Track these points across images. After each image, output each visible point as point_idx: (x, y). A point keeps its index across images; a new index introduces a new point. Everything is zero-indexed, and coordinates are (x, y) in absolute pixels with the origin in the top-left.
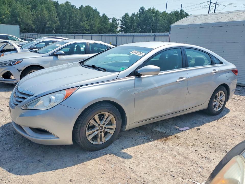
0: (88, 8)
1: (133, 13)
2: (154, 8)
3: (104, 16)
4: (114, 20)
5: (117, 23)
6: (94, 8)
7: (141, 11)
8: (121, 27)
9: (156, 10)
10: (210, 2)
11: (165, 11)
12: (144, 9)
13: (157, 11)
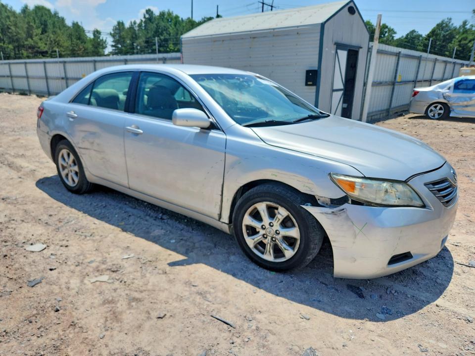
0: (40, 10)
1: (133, 21)
2: (171, 12)
3: (76, 26)
4: (97, 33)
5: (102, 40)
6: (53, 12)
7: (147, 16)
8: (112, 46)
9: (174, 15)
10: (263, 4)
11: (191, 17)
12: (152, 12)
13: (177, 17)
